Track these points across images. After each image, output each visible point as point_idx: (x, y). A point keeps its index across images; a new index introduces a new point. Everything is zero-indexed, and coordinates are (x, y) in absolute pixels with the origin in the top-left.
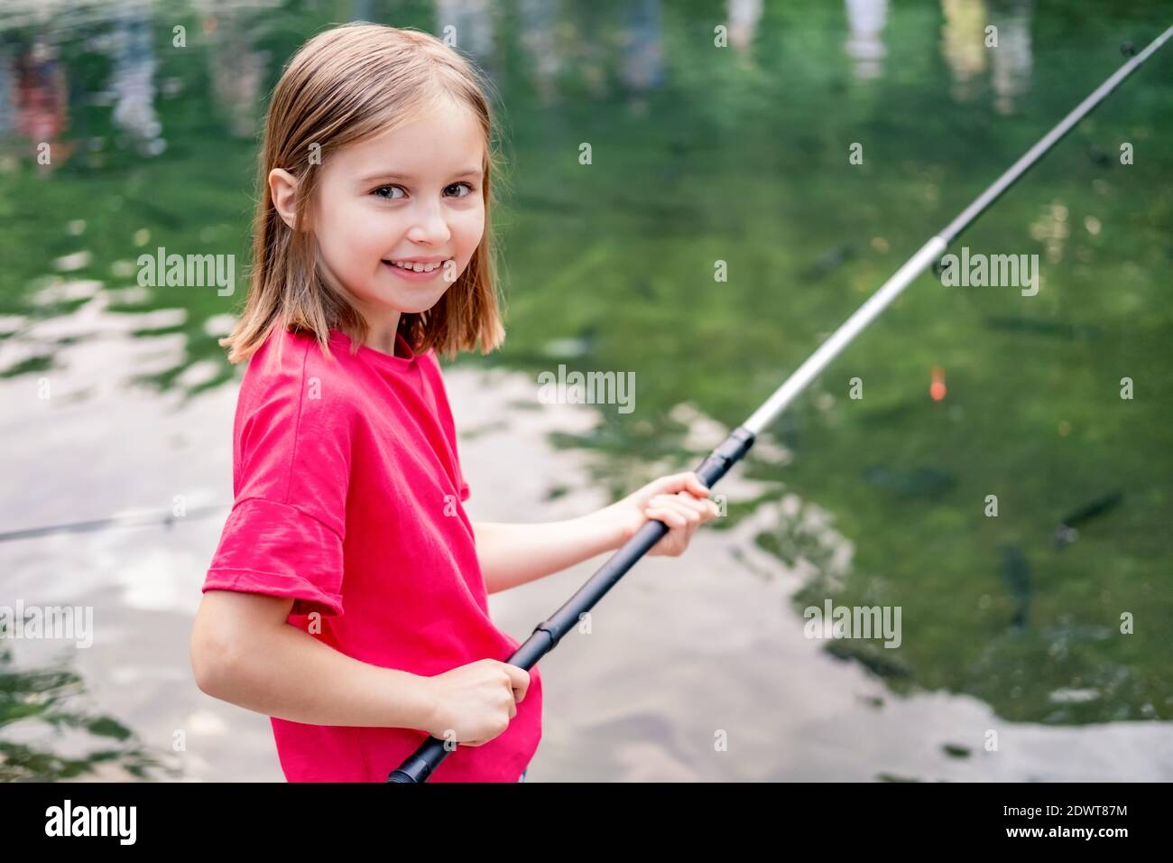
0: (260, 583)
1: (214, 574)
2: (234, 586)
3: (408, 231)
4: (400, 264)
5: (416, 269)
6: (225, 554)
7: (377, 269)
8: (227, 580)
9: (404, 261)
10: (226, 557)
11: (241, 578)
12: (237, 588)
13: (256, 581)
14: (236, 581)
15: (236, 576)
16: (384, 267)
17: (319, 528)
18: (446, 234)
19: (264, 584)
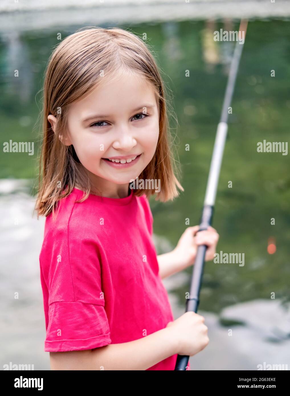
0: (73, 346)
1: (48, 344)
2: (61, 349)
3: (113, 143)
4: (113, 161)
5: (122, 162)
6: (52, 333)
7: (100, 163)
8: (56, 347)
9: (115, 158)
10: (53, 334)
11: (63, 345)
12: (62, 351)
13: (71, 345)
14: (61, 347)
15: (60, 344)
16: (104, 162)
17: (94, 307)
18: (135, 142)
19: (75, 346)
